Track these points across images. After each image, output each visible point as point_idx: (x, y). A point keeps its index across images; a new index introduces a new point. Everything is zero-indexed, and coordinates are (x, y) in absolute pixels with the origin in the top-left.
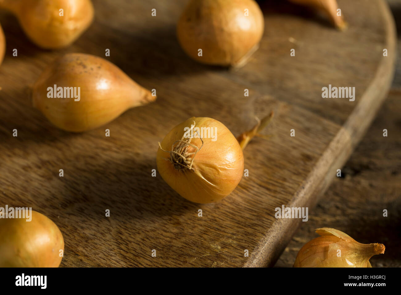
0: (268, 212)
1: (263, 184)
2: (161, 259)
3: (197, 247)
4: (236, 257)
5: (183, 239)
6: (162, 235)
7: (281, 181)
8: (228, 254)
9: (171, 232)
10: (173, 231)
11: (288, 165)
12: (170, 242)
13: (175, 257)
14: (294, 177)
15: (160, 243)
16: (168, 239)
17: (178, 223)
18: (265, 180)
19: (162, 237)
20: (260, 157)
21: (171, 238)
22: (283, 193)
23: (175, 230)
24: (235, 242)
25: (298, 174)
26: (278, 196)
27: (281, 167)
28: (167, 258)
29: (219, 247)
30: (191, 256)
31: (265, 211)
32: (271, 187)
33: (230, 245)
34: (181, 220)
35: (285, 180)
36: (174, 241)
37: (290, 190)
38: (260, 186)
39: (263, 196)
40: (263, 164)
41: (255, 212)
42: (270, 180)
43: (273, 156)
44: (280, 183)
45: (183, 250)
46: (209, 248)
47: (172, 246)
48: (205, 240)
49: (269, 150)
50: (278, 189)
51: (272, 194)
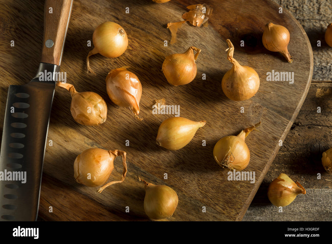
0: (259, 168)
1: (257, 154)
2: (216, 194)
3: (230, 187)
4: (246, 192)
5: (224, 183)
6: (216, 181)
7: (264, 152)
8: (243, 190)
9: (219, 180)
10: (220, 179)
11: (267, 143)
12: (219, 185)
13: (221, 192)
14: (270, 149)
15: (215, 185)
16: (218, 183)
17: (222, 175)
18: (257, 151)
19: (216, 182)
20: (255, 139)
21: (220, 183)
22: (265, 158)
23: (221, 179)
24: (246, 184)
25: (271, 148)
26: (263, 159)
27: (264, 144)
28: (218, 193)
29: (239, 187)
30: (228, 192)
31: (258, 168)
32: (260, 155)
33: (244, 186)
34: (223, 173)
35: (265, 151)
36: (221, 184)
37: (268, 156)
38: (255, 154)
39: (256, 160)
40: (256, 142)
41: (254, 168)
42: (259, 151)
43: (261, 138)
44: (264, 153)
45: (224, 189)
46: (235, 188)
47: (220, 187)
48: (233, 183)
49: (258, 135)
50: (263, 156)
51: (261, 159)
